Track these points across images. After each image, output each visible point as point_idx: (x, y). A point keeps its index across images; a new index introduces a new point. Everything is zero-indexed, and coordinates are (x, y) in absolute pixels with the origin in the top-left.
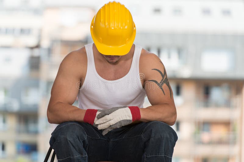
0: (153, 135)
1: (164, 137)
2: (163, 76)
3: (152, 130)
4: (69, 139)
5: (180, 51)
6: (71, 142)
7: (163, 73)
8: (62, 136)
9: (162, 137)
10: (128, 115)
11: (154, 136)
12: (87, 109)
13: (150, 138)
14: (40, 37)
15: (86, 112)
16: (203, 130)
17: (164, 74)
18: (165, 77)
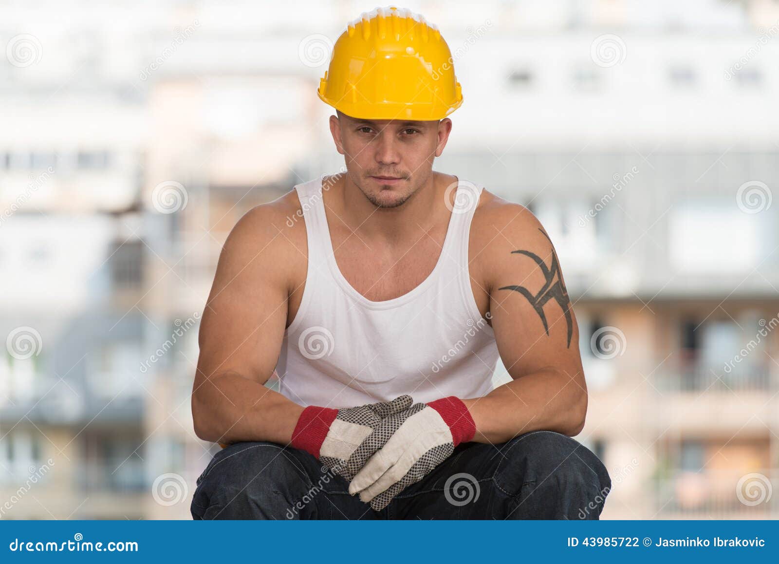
0: (530, 478)
1: (566, 482)
2: (548, 275)
3: (526, 459)
4: (254, 498)
6: (259, 507)
7: (549, 264)
9: (562, 482)
10: (439, 430)
11: (536, 481)
13: (521, 487)
14: (141, 177)
16: (682, 466)
17: (552, 270)
18: (555, 279)
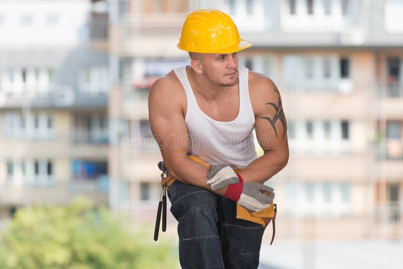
2: (277, 110)
7: (277, 105)
18: (280, 109)
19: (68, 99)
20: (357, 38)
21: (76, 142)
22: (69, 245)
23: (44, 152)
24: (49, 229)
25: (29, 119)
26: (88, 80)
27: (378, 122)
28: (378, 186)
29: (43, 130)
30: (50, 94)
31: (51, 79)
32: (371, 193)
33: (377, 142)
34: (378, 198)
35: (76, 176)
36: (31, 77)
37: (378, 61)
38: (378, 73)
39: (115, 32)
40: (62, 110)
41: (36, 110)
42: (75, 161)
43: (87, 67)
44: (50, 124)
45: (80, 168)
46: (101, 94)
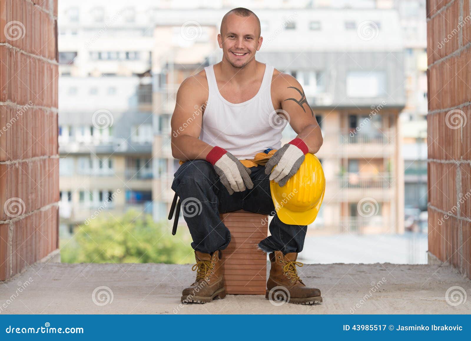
4: (196, 181)
5: (318, 75)
6: (198, 185)
7: (302, 92)
8: (189, 177)
12: (214, 146)
15: (213, 149)
16: (349, 171)
19: (123, 147)
20: (327, 101)
21: (128, 178)
22: (124, 243)
23: (106, 185)
24: (110, 232)
25: (96, 162)
26: (137, 134)
27: (342, 160)
28: (342, 204)
29: (105, 169)
30: (111, 143)
31: (110, 134)
32: (337, 210)
33: (341, 175)
34: (342, 214)
35: (128, 202)
36: (96, 132)
37: (342, 117)
38: (342, 126)
39: (157, 97)
40: (118, 155)
41: (100, 155)
42: (128, 191)
43: (137, 124)
44: (110, 165)
45: (131, 195)
46: (146, 143)
